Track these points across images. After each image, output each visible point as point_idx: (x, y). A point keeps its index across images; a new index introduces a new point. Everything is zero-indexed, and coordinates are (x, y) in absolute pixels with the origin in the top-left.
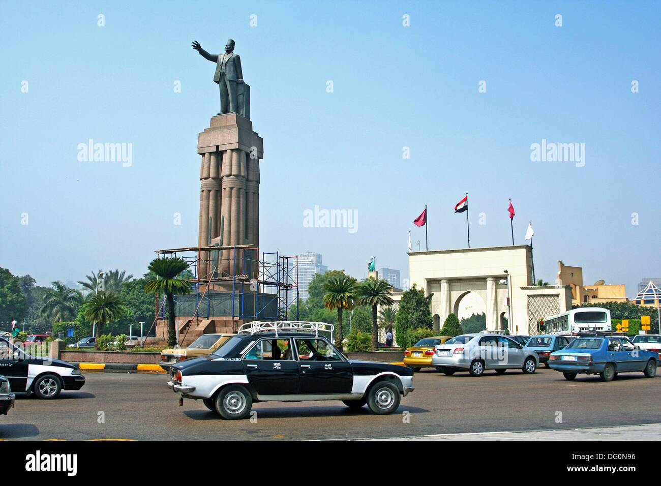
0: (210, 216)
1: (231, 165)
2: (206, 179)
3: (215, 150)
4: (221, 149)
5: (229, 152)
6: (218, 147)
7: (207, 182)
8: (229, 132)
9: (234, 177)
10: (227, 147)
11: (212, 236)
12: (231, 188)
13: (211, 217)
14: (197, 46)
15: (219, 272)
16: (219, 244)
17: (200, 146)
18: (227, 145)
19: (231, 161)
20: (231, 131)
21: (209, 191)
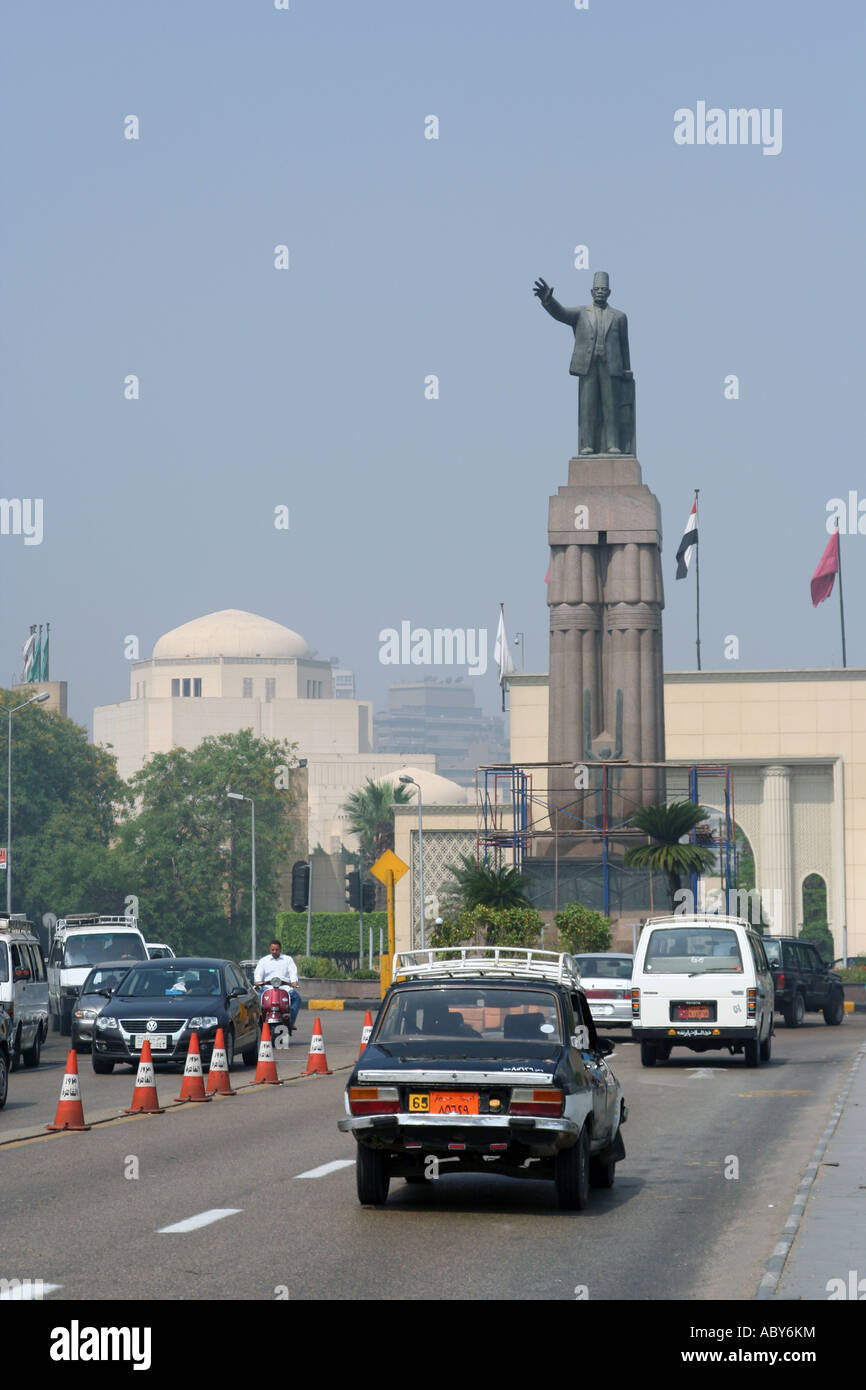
0: (585, 689)
1: (639, 578)
2: (574, 604)
3: (595, 541)
4: (610, 540)
5: (631, 549)
6: (602, 535)
7: (577, 612)
8: (633, 503)
9: (646, 606)
10: (628, 538)
11: (593, 732)
12: (641, 631)
13: (588, 692)
14: (543, 292)
15: (615, 814)
16: (613, 754)
17: (556, 527)
18: (628, 533)
19: (638, 569)
20: (637, 503)
21: (583, 631)
